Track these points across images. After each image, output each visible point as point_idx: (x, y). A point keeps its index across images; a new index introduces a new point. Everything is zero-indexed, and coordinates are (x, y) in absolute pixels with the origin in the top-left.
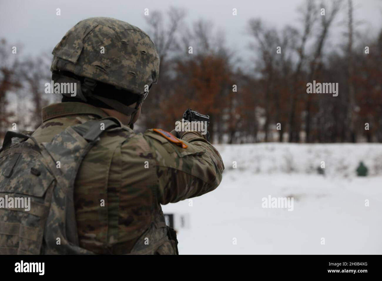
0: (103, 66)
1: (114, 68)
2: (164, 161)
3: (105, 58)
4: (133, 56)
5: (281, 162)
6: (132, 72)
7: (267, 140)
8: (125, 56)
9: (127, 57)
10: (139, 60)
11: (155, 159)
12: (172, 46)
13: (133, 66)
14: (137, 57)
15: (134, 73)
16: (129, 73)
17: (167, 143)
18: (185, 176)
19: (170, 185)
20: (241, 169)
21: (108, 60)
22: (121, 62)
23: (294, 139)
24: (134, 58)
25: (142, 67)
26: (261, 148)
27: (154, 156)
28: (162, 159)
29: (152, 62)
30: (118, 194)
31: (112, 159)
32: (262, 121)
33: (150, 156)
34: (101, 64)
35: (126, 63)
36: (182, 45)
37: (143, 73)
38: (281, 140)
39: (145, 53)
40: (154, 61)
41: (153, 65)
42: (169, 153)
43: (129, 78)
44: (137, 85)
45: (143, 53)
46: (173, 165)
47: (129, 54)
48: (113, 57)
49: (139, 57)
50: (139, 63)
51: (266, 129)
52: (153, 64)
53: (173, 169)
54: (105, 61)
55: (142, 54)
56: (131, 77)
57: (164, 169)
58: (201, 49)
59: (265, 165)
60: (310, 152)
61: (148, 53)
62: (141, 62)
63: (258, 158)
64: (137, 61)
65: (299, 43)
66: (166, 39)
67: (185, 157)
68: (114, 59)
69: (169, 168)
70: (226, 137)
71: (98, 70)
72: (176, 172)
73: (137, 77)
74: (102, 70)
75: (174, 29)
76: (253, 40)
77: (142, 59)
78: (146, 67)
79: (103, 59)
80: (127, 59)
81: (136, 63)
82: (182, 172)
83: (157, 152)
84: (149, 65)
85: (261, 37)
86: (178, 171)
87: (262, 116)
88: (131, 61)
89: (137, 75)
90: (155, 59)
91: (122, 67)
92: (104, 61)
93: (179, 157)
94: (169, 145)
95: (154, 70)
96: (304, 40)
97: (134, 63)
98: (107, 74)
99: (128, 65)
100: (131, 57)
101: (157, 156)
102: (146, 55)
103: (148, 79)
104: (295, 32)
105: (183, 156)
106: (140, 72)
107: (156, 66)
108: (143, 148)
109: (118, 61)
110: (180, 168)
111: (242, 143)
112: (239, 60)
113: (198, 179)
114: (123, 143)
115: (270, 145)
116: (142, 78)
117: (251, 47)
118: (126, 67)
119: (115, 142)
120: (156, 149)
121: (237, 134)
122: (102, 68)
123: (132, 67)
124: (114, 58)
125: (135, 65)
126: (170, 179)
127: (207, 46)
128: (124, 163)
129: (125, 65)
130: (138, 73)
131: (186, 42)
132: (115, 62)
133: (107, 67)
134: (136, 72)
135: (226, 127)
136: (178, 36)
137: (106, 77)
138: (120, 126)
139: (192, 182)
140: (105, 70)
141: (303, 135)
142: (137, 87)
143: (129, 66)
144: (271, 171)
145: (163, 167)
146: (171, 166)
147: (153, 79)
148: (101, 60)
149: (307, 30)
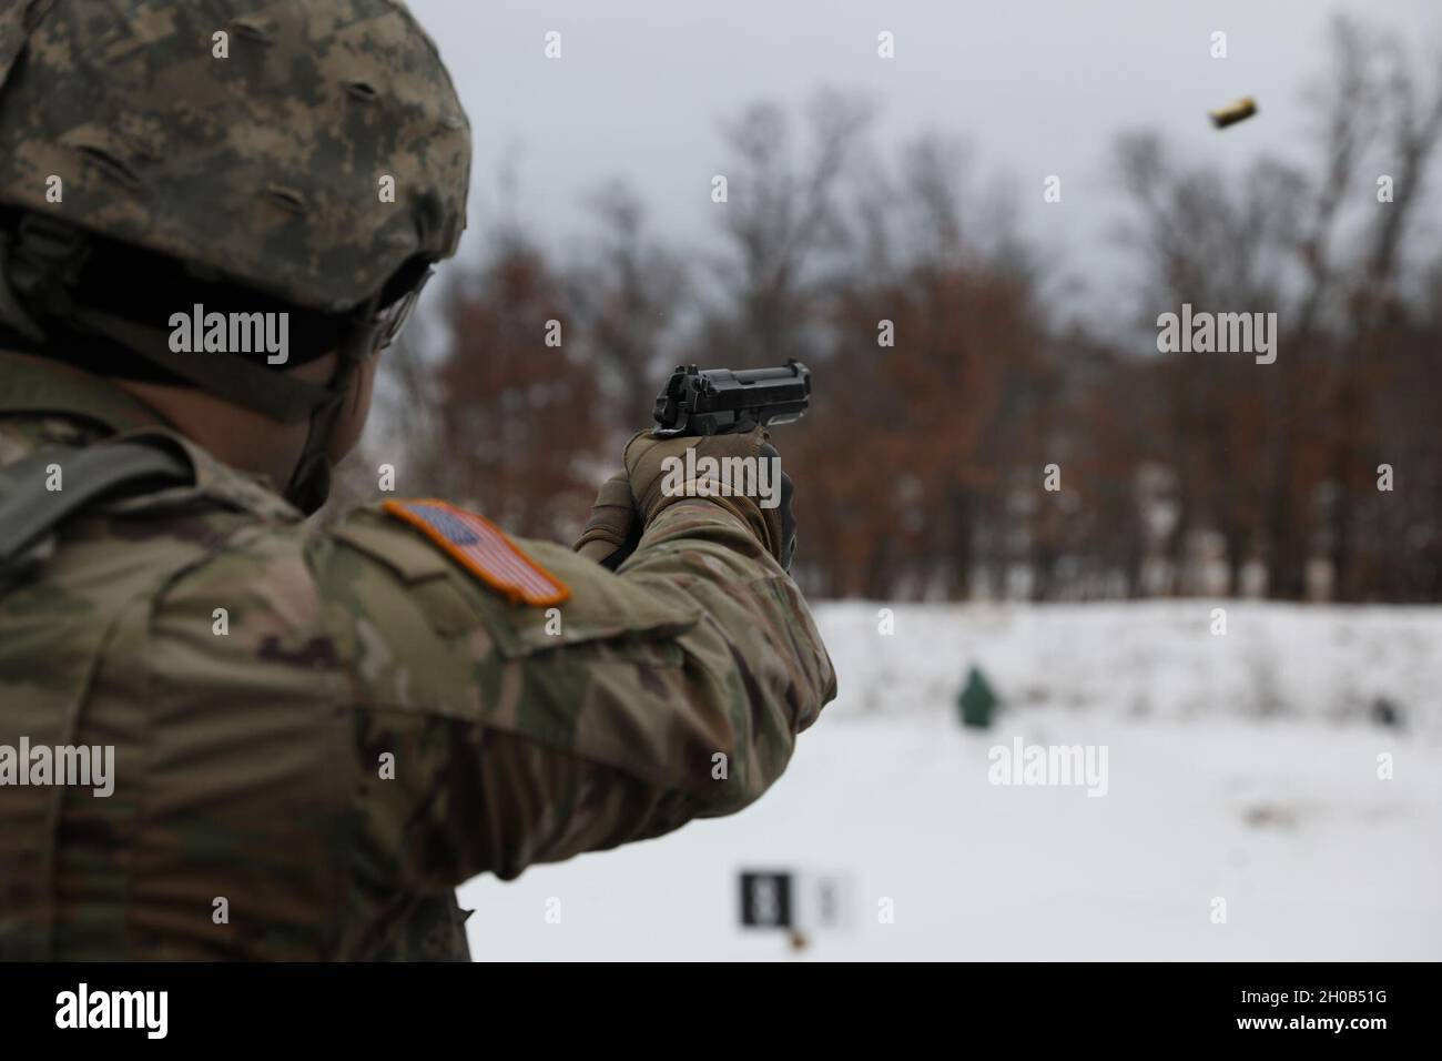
0: (124, 153)
1: (184, 163)
2: (402, 681)
3: (134, 112)
4: (292, 103)
5: (1232, 677)
6: (283, 190)
7: (1180, 590)
8: (252, 105)
9: (262, 113)
10: (335, 132)
11: (351, 668)
12: (822, 232)
13: (295, 161)
14: (323, 113)
15: (296, 194)
16: (262, 194)
17: (441, 576)
18: (537, 760)
19: (440, 807)
20: (1078, 701)
21: (153, 125)
22: (222, 134)
23: (1287, 588)
24: (303, 120)
25: (348, 168)
26: (1154, 623)
27: (344, 649)
28: (389, 672)
29: (418, 147)
30: (123, 858)
31: (100, 662)
32: (1161, 519)
33: (319, 652)
34: (110, 140)
35: (253, 139)
36: (858, 230)
37: (353, 202)
38: (1234, 591)
39: (371, 97)
40: (428, 143)
41: (423, 164)
42: (442, 633)
43: (267, 221)
44: (315, 260)
45: (359, 94)
46: (465, 701)
47: (276, 94)
48: (180, 105)
49: (333, 118)
50: (328, 148)
51: (1176, 548)
52: (422, 155)
53: (458, 726)
54: (137, 128)
55: (353, 98)
56: (279, 219)
57: (397, 724)
58: (931, 243)
59: (1170, 685)
60: (1344, 638)
61: (391, 95)
62: (345, 141)
63: (1142, 662)
64: (322, 135)
65: (1307, 223)
66: (801, 206)
67: (544, 654)
68: (187, 120)
69: (435, 719)
70: (1021, 579)
71: (93, 174)
72: (476, 736)
73: (313, 219)
74: (114, 172)
75: (829, 166)
76: (1127, 209)
77: (354, 127)
78: (373, 169)
79: (124, 116)
80: (259, 123)
81: (313, 146)
82: (516, 738)
83: (365, 629)
84: (393, 158)
85: (1163, 198)
86: (492, 734)
87: (1161, 496)
88: (284, 131)
89: (316, 207)
90: (435, 134)
91: (230, 159)
92: (129, 124)
93: (499, 657)
94: (454, 592)
95: (422, 189)
96: (1327, 208)
97: (301, 143)
98: (140, 195)
99: (266, 155)
100: (285, 114)
101: (361, 649)
102: (378, 103)
103: (379, 232)
104: (1292, 182)
105: (526, 650)
106: (331, 192)
107: (442, 169)
108: (282, 606)
109: (209, 131)
110: (507, 715)
111: (1085, 599)
112: (1076, 286)
113: (620, 773)
114: (178, 577)
115: (1188, 611)
116: (347, 226)
117: (1121, 236)
118: (250, 161)
119: (141, 567)
120: (359, 610)
121: (1067, 566)
122: (117, 164)
123: (284, 164)
124: (185, 112)
125: (305, 156)
126: (441, 777)
127: (948, 230)
128: (161, 684)
129: (245, 153)
130: (321, 197)
131: (871, 214)
132: (186, 133)
133: (143, 159)
134: (309, 192)
135: (1022, 539)
136: (843, 194)
137: (137, 213)
138: (189, 480)
139: (584, 791)
140: (129, 174)
141: (1320, 574)
142: (313, 271)
143: (269, 161)
144: (1193, 709)
145: (397, 711)
146: (446, 709)
147: (420, 233)
148: (111, 122)
149: (1341, 175)
